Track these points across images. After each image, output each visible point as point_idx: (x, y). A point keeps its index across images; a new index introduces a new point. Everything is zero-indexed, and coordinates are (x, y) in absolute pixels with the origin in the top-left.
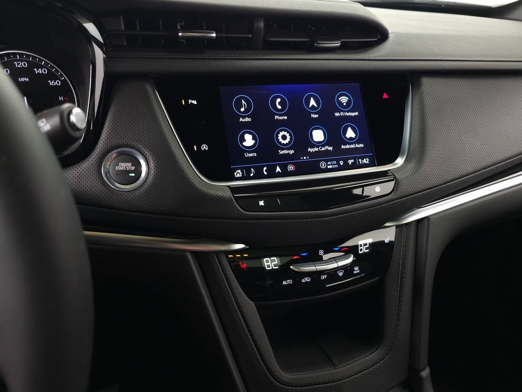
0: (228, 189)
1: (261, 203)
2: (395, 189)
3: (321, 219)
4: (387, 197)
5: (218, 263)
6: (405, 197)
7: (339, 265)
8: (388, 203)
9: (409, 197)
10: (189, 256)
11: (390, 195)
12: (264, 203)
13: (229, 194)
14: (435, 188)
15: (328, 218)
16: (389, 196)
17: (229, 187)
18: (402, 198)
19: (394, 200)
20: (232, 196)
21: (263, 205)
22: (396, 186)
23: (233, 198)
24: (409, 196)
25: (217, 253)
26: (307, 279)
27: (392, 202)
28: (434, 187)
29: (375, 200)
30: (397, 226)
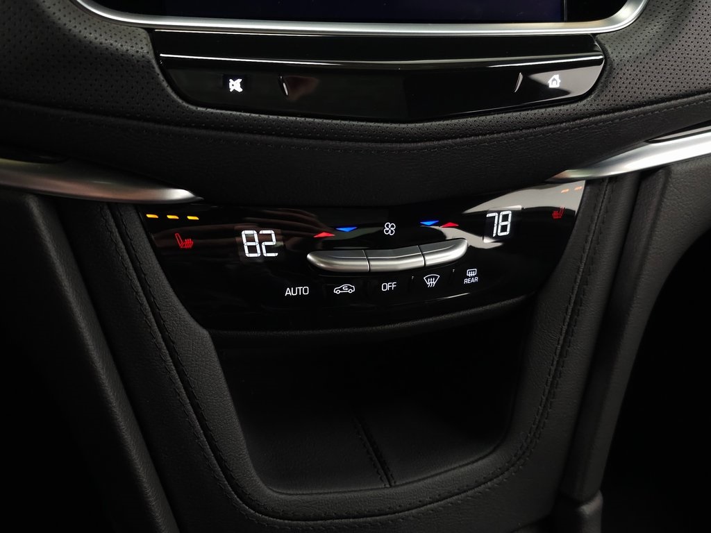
0: (144, 34)
1: (235, 85)
2: (600, 85)
3: (394, 145)
4: (574, 106)
5: (115, 230)
6: (620, 110)
7: (428, 263)
8: (574, 120)
9: (630, 111)
10: (35, 207)
11: (584, 102)
12: (242, 85)
13: (144, 48)
14: (701, 96)
15: (413, 145)
16: (581, 104)
17: (150, 30)
18: (614, 110)
19: (592, 115)
20: (151, 56)
21: (240, 90)
22: (603, 79)
23: (154, 62)
24: (631, 107)
25: (113, 206)
26: (347, 289)
27: (585, 120)
28: (699, 93)
29: (543, 110)
30: (589, 182)
